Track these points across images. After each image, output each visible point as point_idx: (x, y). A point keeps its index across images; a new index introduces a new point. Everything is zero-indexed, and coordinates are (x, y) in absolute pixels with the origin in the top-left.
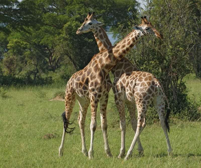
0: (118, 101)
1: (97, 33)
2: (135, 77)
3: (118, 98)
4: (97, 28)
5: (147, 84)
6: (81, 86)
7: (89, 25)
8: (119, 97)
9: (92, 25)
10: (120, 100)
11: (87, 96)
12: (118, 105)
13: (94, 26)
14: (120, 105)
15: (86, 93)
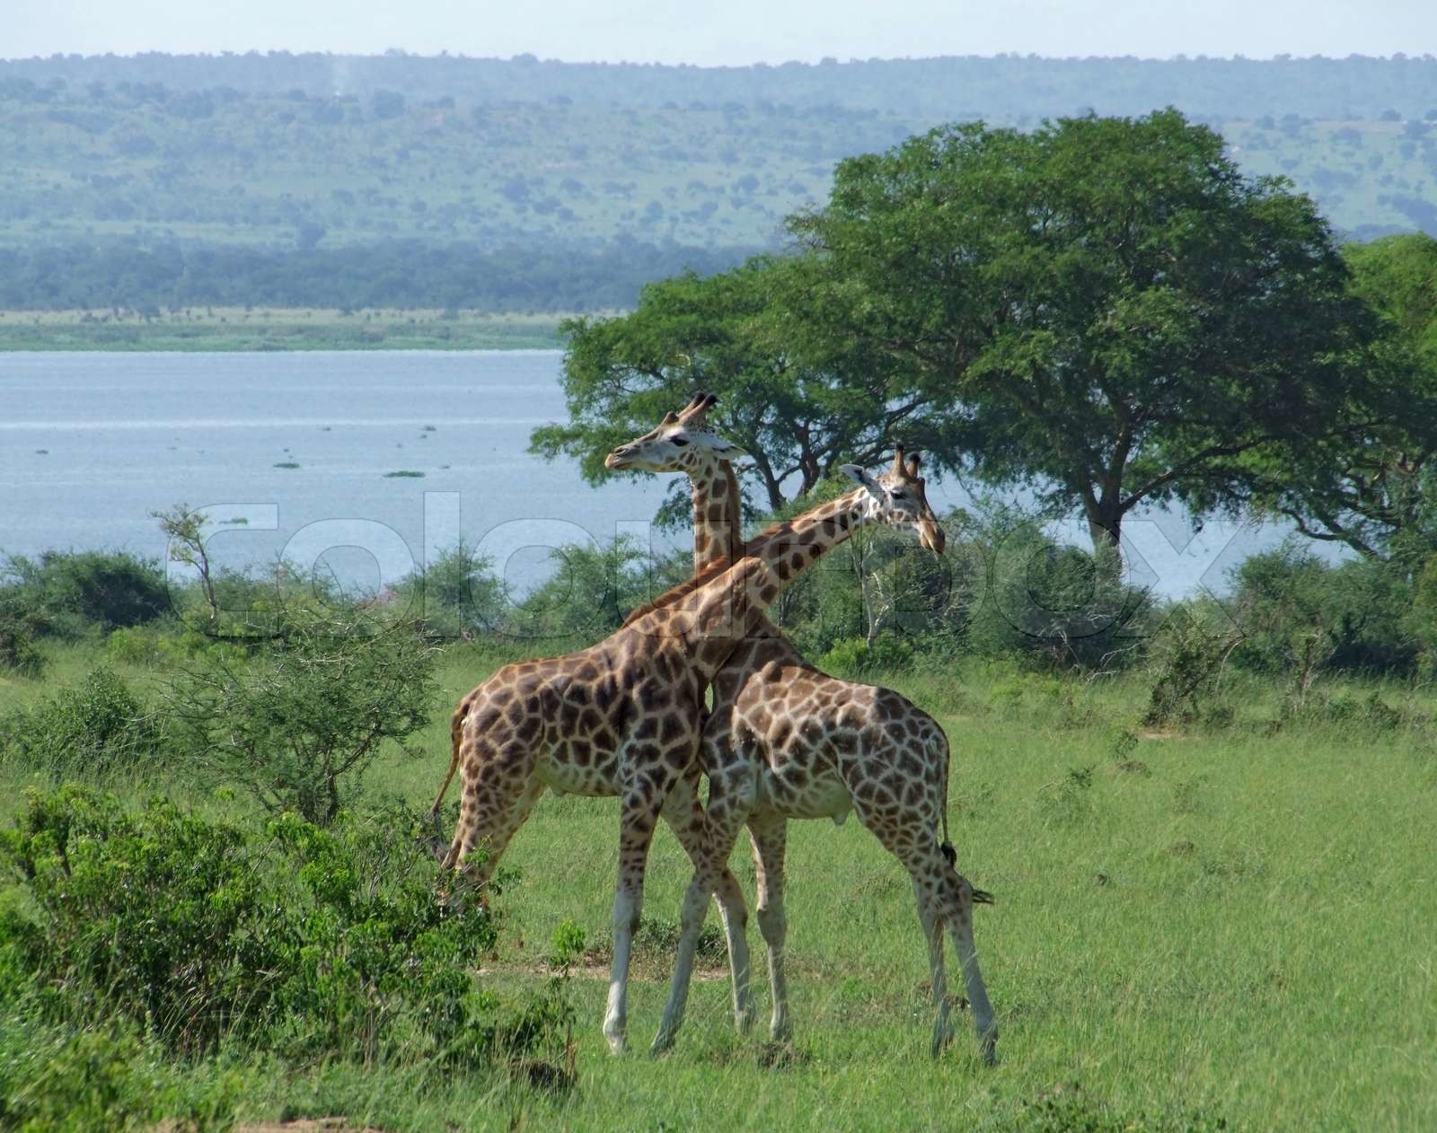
0: (723, 801)
1: (704, 490)
2: (816, 702)
3: (726, 791)
4: (709, 472)
5: (889, 737)
6: (592, 728)
7: (673, 444)
8: (732, 789)
9: (687, 449)
10: (732, 803)
11: (603, 778)
12: (718, 821)
13: (698, 457)
14: (727, 821)
15: (605, 764)
